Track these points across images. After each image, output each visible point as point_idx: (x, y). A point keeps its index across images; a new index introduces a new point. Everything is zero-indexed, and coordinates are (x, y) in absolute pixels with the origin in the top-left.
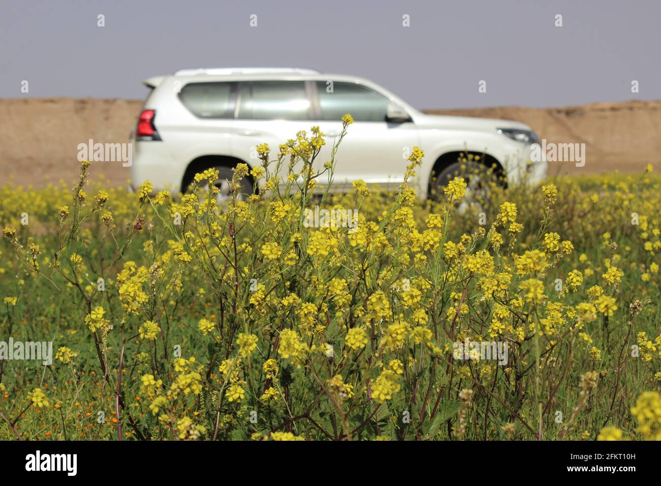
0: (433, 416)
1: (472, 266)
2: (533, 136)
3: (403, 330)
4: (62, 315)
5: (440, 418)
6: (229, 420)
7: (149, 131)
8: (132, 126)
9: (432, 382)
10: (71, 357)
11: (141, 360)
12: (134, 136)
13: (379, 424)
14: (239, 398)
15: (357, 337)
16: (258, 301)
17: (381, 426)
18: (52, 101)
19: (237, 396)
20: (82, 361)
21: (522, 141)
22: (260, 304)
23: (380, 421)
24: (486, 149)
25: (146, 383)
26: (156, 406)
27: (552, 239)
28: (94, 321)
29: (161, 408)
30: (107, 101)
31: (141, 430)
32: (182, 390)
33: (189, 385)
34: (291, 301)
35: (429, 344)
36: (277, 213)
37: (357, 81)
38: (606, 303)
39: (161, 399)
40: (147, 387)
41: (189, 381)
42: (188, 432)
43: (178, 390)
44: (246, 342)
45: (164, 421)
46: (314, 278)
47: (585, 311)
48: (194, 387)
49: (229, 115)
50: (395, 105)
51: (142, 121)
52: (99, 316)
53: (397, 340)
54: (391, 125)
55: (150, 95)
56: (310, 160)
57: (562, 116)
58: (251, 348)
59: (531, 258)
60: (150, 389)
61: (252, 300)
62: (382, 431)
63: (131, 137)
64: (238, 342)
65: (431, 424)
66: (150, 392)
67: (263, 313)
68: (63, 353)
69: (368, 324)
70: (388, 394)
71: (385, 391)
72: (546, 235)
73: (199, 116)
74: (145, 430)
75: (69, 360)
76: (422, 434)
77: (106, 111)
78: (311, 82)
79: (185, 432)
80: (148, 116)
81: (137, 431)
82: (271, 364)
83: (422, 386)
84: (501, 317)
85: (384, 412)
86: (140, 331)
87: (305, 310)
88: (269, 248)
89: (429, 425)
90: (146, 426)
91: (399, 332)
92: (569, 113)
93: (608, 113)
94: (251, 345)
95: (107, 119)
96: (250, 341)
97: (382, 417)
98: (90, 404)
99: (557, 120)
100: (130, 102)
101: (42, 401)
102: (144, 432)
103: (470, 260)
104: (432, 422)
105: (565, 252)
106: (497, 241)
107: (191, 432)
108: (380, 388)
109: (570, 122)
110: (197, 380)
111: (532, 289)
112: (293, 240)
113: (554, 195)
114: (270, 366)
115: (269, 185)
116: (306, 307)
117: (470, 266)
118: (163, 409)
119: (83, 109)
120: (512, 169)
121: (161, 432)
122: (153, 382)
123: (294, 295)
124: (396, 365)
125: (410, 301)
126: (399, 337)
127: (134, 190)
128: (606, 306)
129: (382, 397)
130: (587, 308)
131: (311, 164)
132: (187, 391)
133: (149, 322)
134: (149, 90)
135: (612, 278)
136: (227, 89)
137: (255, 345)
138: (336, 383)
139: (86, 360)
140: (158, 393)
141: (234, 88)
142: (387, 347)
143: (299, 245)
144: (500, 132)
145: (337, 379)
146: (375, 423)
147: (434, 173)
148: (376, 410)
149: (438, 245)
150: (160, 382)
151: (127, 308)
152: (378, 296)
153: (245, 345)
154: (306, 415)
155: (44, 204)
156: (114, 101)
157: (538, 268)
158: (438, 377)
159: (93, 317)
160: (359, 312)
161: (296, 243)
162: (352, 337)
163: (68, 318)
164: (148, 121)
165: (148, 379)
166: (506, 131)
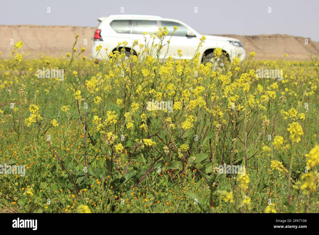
0: (204, 138)
1: (222, 79)
2: (241, 44)
3: (196, 103)
4: (65, 101)
5: (207, 139)
6: (127, 136)
7: (99, 37)
8: (92, 35)
9: (205, 125)
10: (67, 110)
11: (94, 111)
12: (93, 39)
13: (184, 139)
14: (131, 127)
15: (178, 105)
16: (139, 91)
17: (184, 140)
18: (63, 27)
19: (130, 126)
20: (71, 116)
21: (237, 46)
22: (140, 92)
23: (184, 138)
24: (223, 48)
25: (95, 119)
26: (99, 127)
27: (252, 72)
28: (77, 96)
29: (101, 128)
30: (83, 28)
31: (93, 140)
32: (109, 122)
33: (112, 120)
34: (152, 92)
35: (204, 107)
36: (148, 59)
37: (176, 21)
38: (273, 94)
39: (101, 125)
40: (95, 120)
41: (112, 118)
42: (111, 137)
43: (108, 122)
44: (135, 106)
45: (102, 133)
46: (161, 84)
47: (264, 98)
48: (114, 121)
49: (128, 32)
50: (190, 31)
51: (96, 33)
52: (78, 94)
53: (193, 107)
54: (188, 38)
55: (99, 24)
56: (162, 40)
57: (251, 39)
58: (137, 108)
59: (244, 76)
60: (97, 121)
61: (137, 91)
62: (185, 142)
63: (92, 39)
64: (132, 106)
65: (204, 141)
66: (97, 123)
67: (141, 96)
68: (64, 108)
69: (182, 101)
70: (188, 127)
71: (188, 125)
72: (250, 70)
73: (118, 32)
74: (95, 140)
75: (66, 111)
76: (200, 144)
77: (83, 31)
78: (159, 21)
79: (110, 137)
80: (98, 32)
81: (92, 140)
82: (144, 115)
83: (199, 128)
84: (233, 100)
85: (186, 135)
86: (94, 100)
87: (158, 95)
88: (145, 71)
89: (203, 141)
90: (95, 138)
91: (194, 103)
92: (254, 37)
93: (267, 38)
94: (136, 107)
95: (83, 34)
96: (136, 106)
97: (185, 137)
98: (74, 131)
99: (249, 40)
100: (92, 28)
101: (56, 124)
102: (94, 141)
103: (222, 76)
104: (204, 140)
105: (256, 79)
106: (230, 74)
107: (112, 137)
108: (186, 124)
109: (254, 41)
110: (115, 118)
111: (246, 87)
112: (153, 69)
113: (254, 56)
114: (143, 116)
115: (146, 50)
116: (158, 94)
117: (221, 78)
118: (102, 129)
119: (75, 30)
120: (234, 54)
121: (100, 141)
122: (98, 119)
123: (153, 90)
124: (192, 117)
125: (198, 92)
126: (194, 105)
127: (92, 58)
128: (273, 95)
129: (187, 128)
130: (265, 97)
131: (162, 41)
132: (111, 122)
133: (97, 97)
134: (99, 22)
135: (275, 87)
136: (128, 23)
137: (138, 108)
138: (169, 120)
139: (73, 116)
140: (100, 123)
141: (130, 22)
142: (189, 109)
143: (156, 71)
144: (229, 42)
145: (169, 119)
146: (183, 139)
147: (204, 54)
148: (183, 134)
149: (209, 72)
150: (101, 119)
151: (90, 91)
152: (186, 91)
153: (134, 107)
154: (156, 135)
155: (59, 62)
156: (86, 28)
157: (247, 80)
158: (207, 122)
159: (77, 94)
160: (176, 99)
161: (154, 70)
162: (176, 105)
163: (67, 102)
164: (98, 34)
165: (96, 117)
166: (230, 42)
